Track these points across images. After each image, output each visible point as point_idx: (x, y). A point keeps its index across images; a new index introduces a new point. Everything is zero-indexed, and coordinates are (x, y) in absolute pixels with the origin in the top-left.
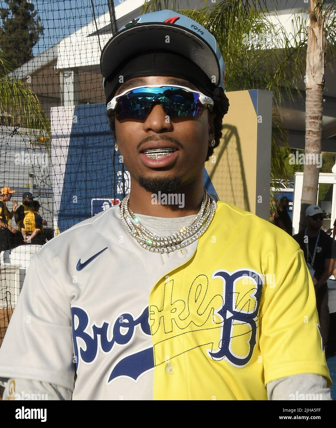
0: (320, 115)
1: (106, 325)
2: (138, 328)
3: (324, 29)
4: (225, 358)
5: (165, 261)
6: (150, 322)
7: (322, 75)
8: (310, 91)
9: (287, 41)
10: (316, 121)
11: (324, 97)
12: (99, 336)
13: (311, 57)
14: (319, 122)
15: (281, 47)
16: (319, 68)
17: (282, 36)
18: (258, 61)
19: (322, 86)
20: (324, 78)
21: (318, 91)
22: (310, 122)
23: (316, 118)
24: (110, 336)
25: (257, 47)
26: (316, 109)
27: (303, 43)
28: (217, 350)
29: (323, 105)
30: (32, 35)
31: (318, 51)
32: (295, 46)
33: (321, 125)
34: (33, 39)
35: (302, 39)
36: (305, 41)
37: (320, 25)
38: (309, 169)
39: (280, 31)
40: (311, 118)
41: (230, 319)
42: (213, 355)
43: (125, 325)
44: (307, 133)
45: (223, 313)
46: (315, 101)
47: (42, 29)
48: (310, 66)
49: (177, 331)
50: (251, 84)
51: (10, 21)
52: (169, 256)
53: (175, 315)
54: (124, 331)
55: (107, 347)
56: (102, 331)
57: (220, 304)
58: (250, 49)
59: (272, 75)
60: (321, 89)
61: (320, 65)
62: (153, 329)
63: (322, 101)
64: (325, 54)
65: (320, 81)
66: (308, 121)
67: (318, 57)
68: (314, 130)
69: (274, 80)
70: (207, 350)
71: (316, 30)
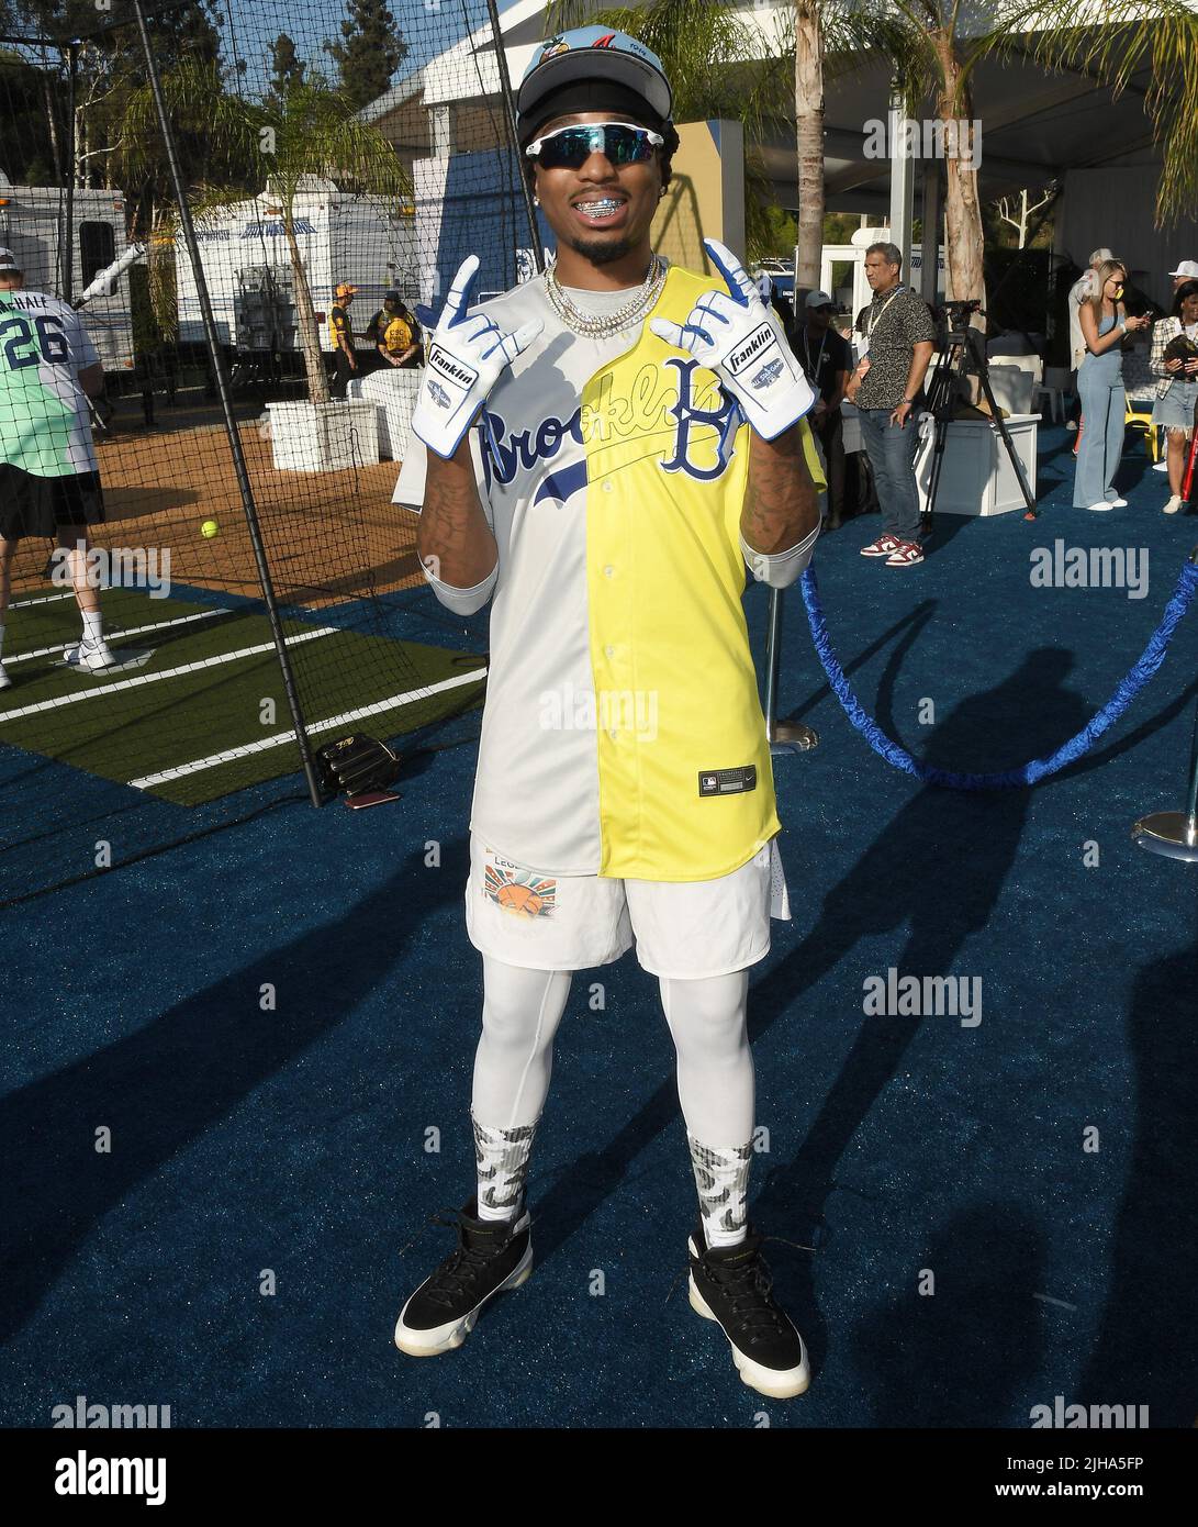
0: (820, 154)
1: (527, 434)
2: (568, 436)
3: (820, 29)
4: (682, 470)
5: (600, 350)
6: (582, 427)
7: (820, 98)
8: (803, 120)
9: (768, 49)
10: (815, 164)
11: (825, 128)
12: (518, 448)
13: (802, 70)
14: (818, 165)
15: (760, 58)
16: (815, 86)
17: (759, 41)
18: (724, 80)
19: (821, 112)
20: (823, 100)
21: (815, 119)
22: (805, 167)
23: (815, 160)
24: (532, 448)
25: (723, 58)
26: (813, 147)
27: (792, 51)
28: (670, 460)
29: (824, 140)
30: (390, 58)
31: (813, 61)
32: (778, 56)
33: (822, 171)
34: (392, 64)
35: (790, 45)
36: (795, 46)
37: (813, 24)
38: (807, 236)
39: (757, 34)
40: (806, 160)
41: (687, 419)
42: (665, 466)
43: (551, 433)
44: (801, 182)
45: (677, 411)
46: (811, 135)
47: (404, 48)
48: (802, 84)
49: (617, 438)
50: (717, 113)
51: (357, 40)
52: (605, 344)
53: (614, 419)
54: (549, 440)
55: (529, 461)
56: (522, 442)
57: (673, 400)
58: (712, 62)
59: (747, 100)
60: (819, 117)
61: (816, 81)
62: (586, 437)
63: (822, 135)
64: (823, 65)
65: (817, 105)
66: (802, 164)
67: (813, 70)
68: (810, 177)
69: (751, 106)
70: (659, 460)
71: (808, 30)
